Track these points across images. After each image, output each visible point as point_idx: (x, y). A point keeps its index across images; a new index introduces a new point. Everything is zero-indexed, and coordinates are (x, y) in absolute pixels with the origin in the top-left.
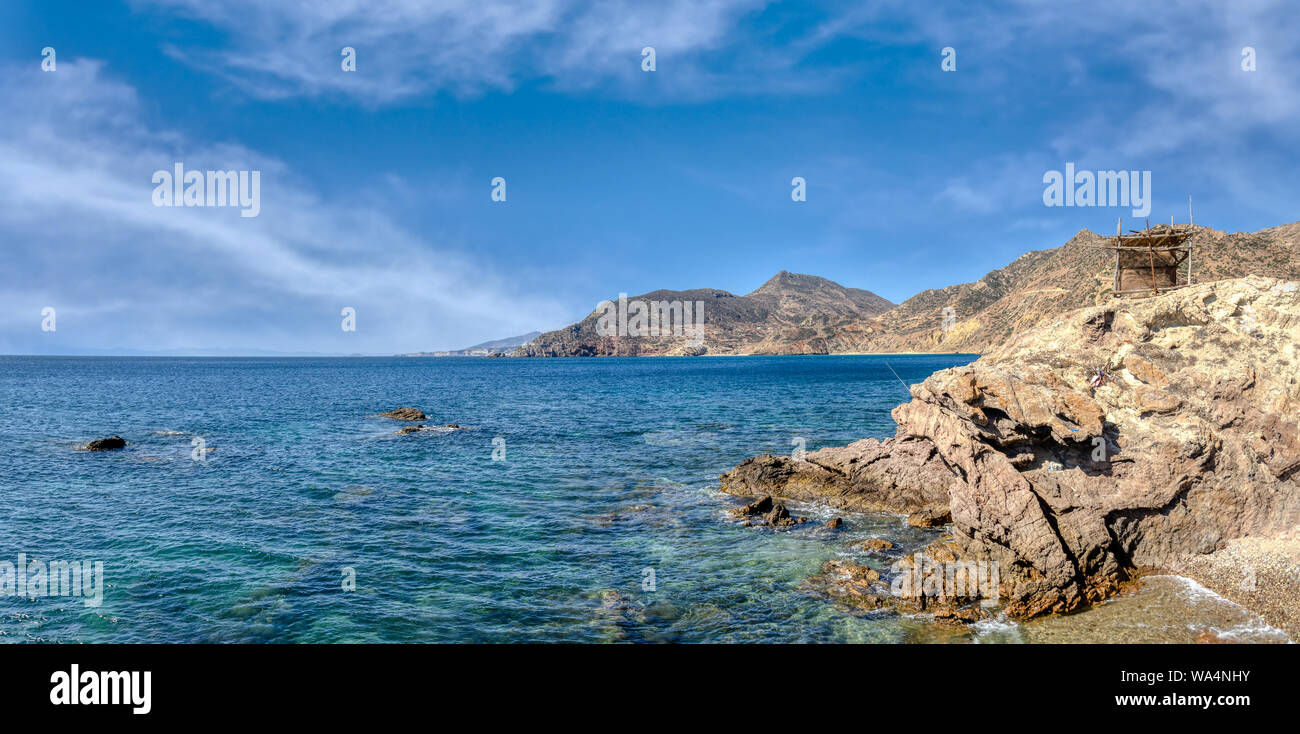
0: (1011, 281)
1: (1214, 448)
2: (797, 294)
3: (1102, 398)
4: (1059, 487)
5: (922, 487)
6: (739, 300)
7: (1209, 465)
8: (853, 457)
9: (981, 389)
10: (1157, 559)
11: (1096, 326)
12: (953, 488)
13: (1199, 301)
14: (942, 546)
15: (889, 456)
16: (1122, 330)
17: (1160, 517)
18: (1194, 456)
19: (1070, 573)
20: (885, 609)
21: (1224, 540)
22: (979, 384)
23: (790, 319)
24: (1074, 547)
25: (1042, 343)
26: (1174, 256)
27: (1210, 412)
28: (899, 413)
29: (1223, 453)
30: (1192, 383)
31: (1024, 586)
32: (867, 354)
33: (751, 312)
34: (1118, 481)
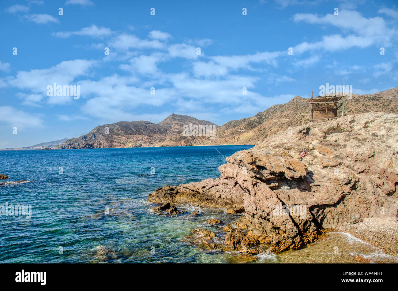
0: (267, 116)
1: (356, 181)
2: (179, 123)
3: (306, 161)
4: (289, 196)
5: (232, 197)
6: (155, 125)
7: (354, 188)
8: (203, 186)
9: (255, 158)
10: (333, 225)
11: (303, 133)
12: (245, 197)
13: (348, 123)
14: (241, 221)
15: (218, 185)
16: (314, 135)
17: (333, 208)
18: (347, 184)
19: (296, 232)
20: (218, 249)
21: (362, 218)
22: (254, 156)
23: (176, 132)
24: (297, 221)
25: (280, 140)
26: (336, 105)
27: (353, 166)
28: (222, 168)
29: (360, 183)
30: (345, 155)
31: (277, 237)
32: (208, 145)
33: (160, 130)
34: (314, 194)
